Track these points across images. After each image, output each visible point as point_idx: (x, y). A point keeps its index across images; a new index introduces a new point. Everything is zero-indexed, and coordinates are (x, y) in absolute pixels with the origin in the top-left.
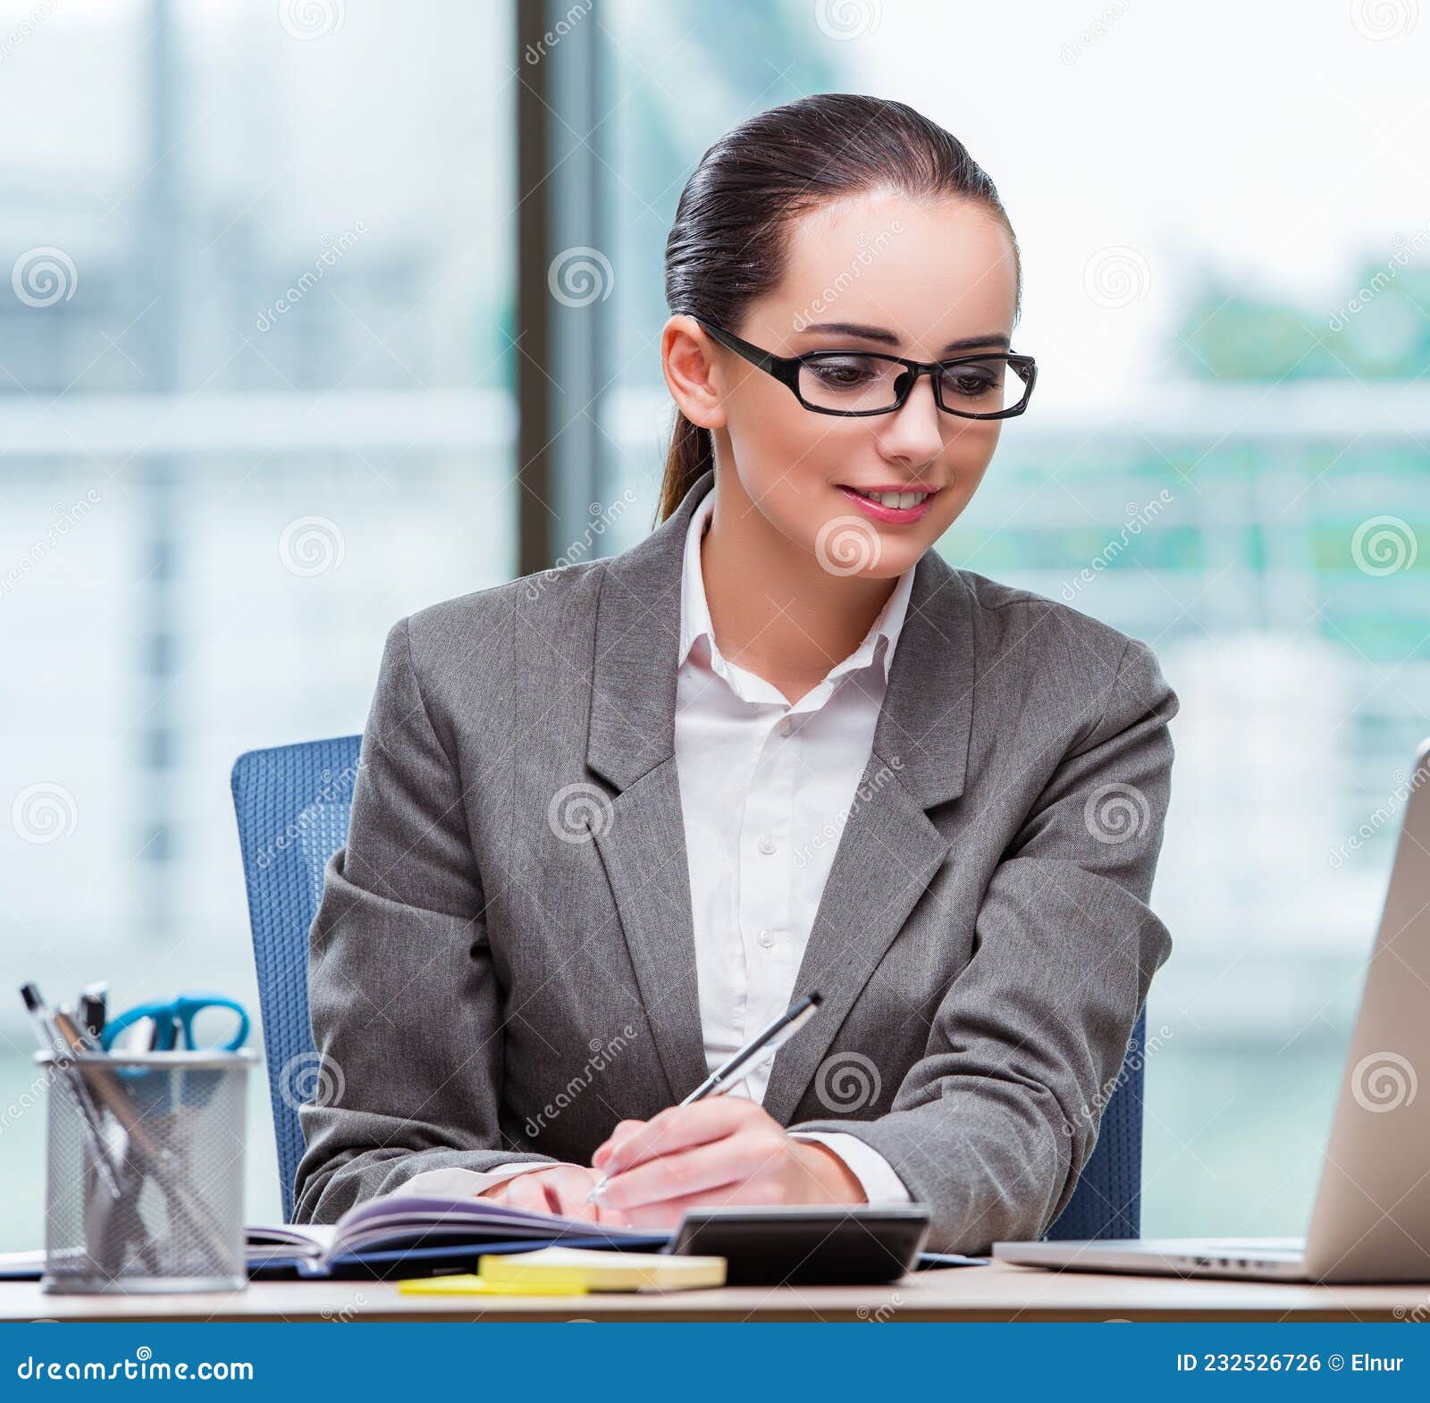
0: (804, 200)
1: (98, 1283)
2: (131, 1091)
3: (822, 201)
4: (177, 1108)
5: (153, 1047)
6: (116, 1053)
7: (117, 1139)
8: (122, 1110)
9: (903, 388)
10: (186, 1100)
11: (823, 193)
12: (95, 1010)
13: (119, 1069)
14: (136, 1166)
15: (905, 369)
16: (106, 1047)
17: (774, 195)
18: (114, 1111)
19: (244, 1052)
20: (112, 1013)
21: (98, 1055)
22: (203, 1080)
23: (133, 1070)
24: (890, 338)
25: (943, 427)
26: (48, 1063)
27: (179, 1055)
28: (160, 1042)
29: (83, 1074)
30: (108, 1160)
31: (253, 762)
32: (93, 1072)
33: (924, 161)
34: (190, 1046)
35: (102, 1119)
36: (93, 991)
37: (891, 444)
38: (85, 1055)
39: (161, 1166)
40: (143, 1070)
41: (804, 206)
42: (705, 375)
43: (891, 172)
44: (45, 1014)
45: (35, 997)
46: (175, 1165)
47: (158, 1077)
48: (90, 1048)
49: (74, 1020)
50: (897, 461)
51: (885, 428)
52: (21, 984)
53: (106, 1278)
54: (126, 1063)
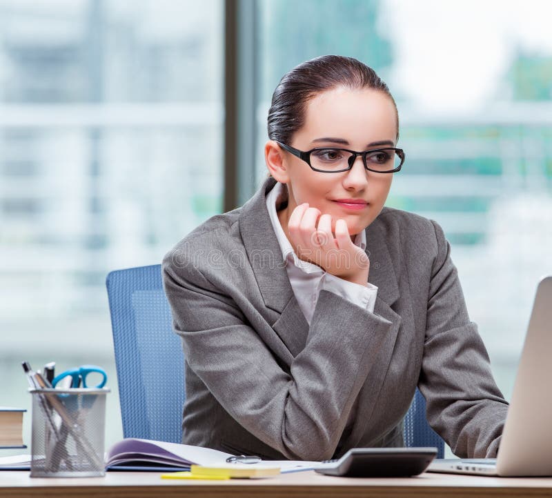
0: (311, 94)
1: (50, 473)
2: (63, 403)
3: (318, 94)
4: (80, 408)
5: (71, 387)
6: (58, 388)
7: (58, 420)
8: (60, 409)
9: (351, 162)
10: (83, 406)
11: (319, 91)
12: (50, 373)
13: (58, 394)
14: (65, 430)
15: (351, 154)
16: (54, 387)
17: (302, 93)
18: (56, 410)
19: (105, 388)
20: (56, 375)
21: (51, 389)
22: (90, 398)
23: (63, 395)
24: (345, 142)
25: (368, 177)
26: (32, 392)
27: (81, 389)
28: (73, 385)
29: (45, 396)
30: (54, 428)
31: (115, 274)
32: (49, 395)
33: (358, 77)
34: (85, 386)
35: (52, 413)
36: (50, 365)
37: (348, 182)
38: (46, 389)
39: (74, 430)
40: (68, 394)
41: (312, 96)
42: (281, 163)
43: (345, 81)
44: (32, 373)
45: (28, 367)
46: (79, 430)
47: (73, 398)
48: (48, 387)
49: (42, 376)
50: (350, 189)
51: (345, 177)
52: (23, 362)
53: (53, 471)
54: (61, 392)
